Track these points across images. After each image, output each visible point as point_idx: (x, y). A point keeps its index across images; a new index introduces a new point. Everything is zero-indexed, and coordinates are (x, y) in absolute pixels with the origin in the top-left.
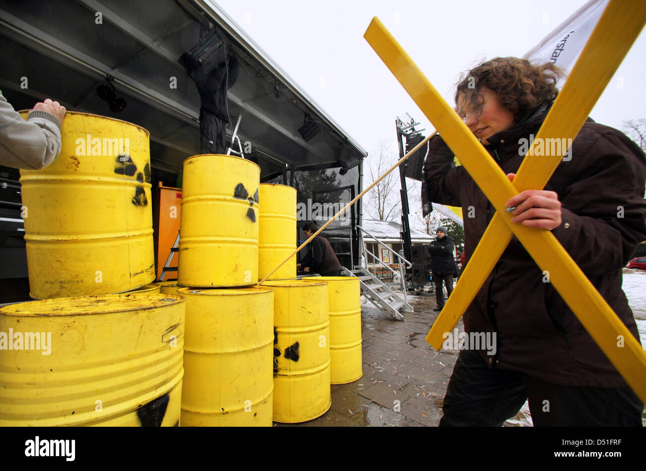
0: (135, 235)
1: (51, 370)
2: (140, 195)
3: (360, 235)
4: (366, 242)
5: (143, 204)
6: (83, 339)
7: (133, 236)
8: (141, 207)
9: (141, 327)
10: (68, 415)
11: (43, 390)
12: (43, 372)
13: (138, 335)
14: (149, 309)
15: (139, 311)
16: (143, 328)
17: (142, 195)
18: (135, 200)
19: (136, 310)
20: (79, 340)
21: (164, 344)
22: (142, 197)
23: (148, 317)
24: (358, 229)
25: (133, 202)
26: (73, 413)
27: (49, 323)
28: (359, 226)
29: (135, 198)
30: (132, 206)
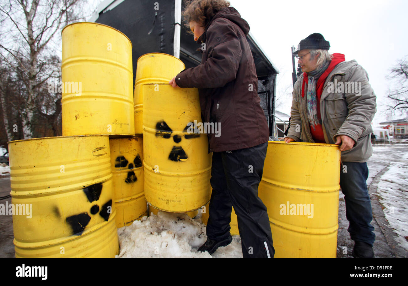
0: (127, 200)
1: (35, 167)
2: (131, 176)
3: (273, 119)
4: (277, 124)
5: (133, 181)
6: (48, 151)
7: (126, 201)
8: (132, 183)
9: (79, 146)
10: (46, 188)
11: (33, 176)
12: (31, 168)
13: (78, 150)
14: (82, 137)
15: (76, 137)
16: (80, 147)
17: (132, 176)
18: (127, 180)
19: (75, 137)
20: (46, 152)
21: (94, 157)
22: (132, 177)
23: (82, 141)
24: (273, 116)
25: (126, 181)
26: (49, 187)
27: (29, 143)
28: (273, 114)
29: (127, 179)
30: (125, 184)
